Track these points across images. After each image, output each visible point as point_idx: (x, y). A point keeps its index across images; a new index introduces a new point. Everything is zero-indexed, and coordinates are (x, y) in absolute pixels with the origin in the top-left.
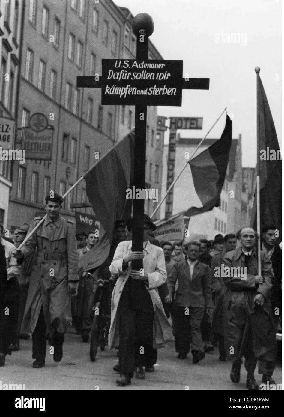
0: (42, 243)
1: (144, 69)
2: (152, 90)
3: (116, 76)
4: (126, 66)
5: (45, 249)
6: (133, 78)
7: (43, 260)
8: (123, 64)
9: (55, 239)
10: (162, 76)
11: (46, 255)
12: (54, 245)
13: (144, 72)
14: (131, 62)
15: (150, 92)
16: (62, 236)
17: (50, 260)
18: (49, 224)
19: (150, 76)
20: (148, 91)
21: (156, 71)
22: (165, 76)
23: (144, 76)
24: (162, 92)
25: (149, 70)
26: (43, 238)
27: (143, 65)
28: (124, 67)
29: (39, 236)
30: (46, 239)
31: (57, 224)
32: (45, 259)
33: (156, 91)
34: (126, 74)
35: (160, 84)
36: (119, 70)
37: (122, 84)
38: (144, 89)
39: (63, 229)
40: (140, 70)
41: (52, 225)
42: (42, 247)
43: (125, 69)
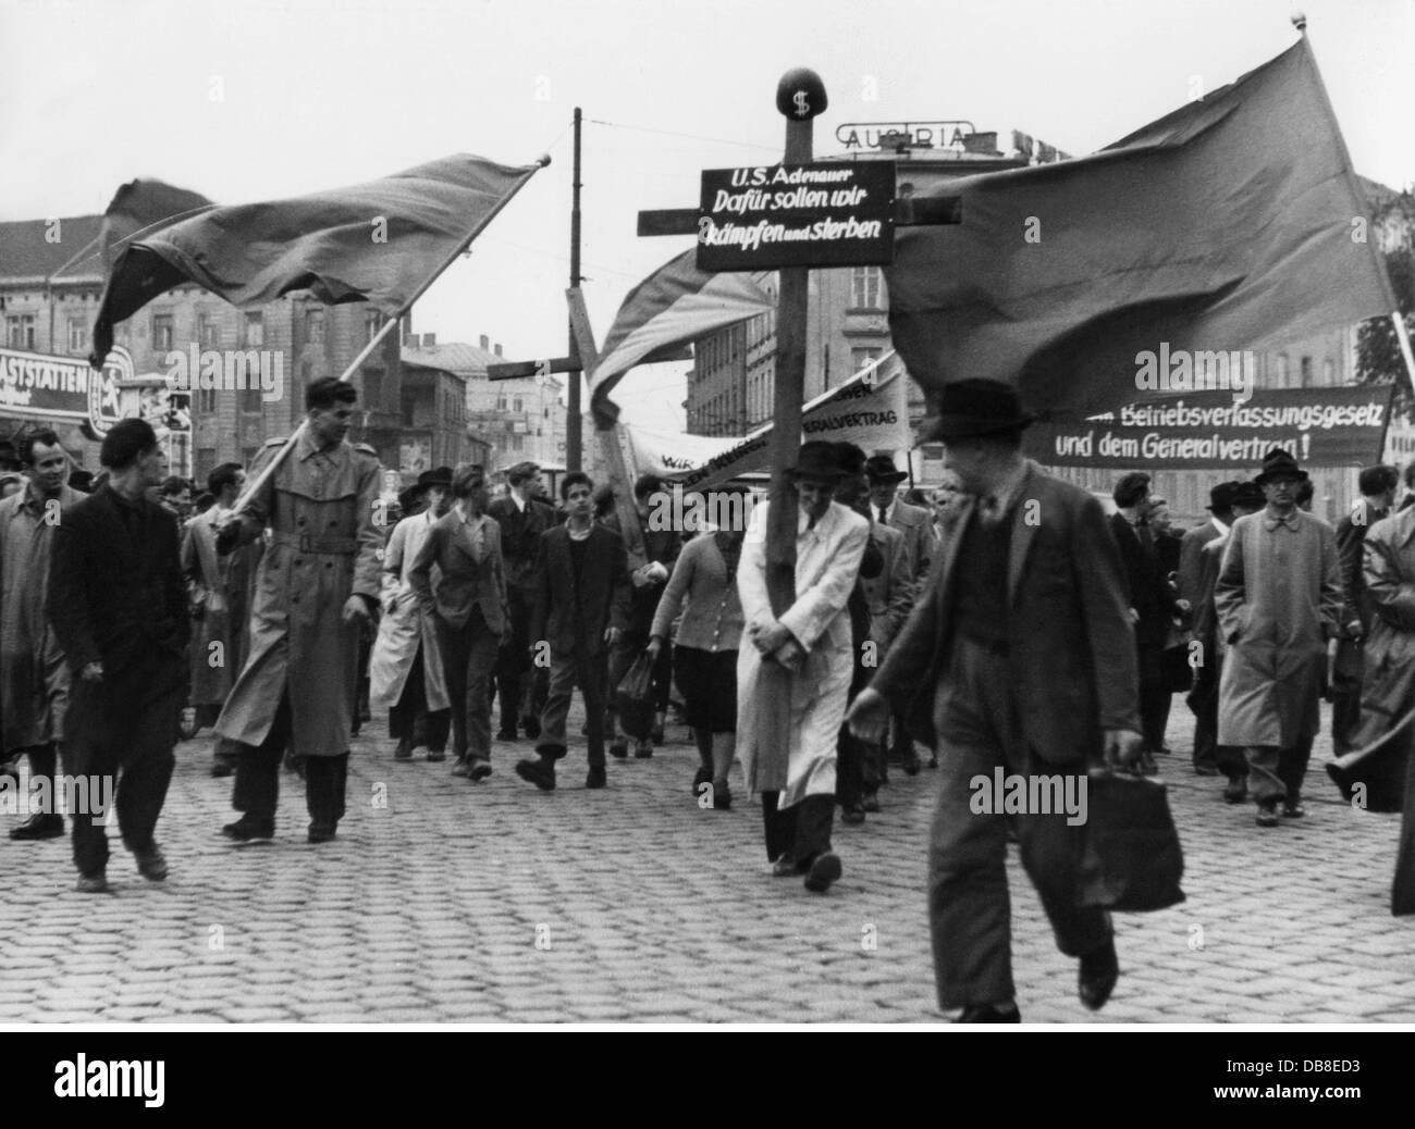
0: (293, 511)
1: (802, 185)
2: (822, 228)
3: (734, 203)
4: (758, 180)
5: (302, 523)
6: (776, 204)
7: (297, 555)
8: (751, 176)
9: (329, 496)
10: (844, 197)
11: (305, 540)
12: (327, 514)
13: (802, 191)
14: (771, 172)
15: (815, 234)
16: (347, 490)
17: (317, 553)
18: (311, 456)
19: (817, 199)
20: (812, 231)
21: (830, 187)
22: (854, 197)
23: (803, 200)
24: (844, 232)
25: (813, 187)
26: (296, 496)
27: (799, 176)
28: (754, 182)
29: (282, 491)
30: (306, 499)
31: (336, 457)
32: (302, 551)
33: (829, 230)
34: (759, 197)
35: (840, 214)
36: (742, 190)
37: (749, 219)
38: (802, 227)
39: (350, 471)
40: (793, 188)
41: (319, 458)
42: (294, 518)
43: (756, 188)
